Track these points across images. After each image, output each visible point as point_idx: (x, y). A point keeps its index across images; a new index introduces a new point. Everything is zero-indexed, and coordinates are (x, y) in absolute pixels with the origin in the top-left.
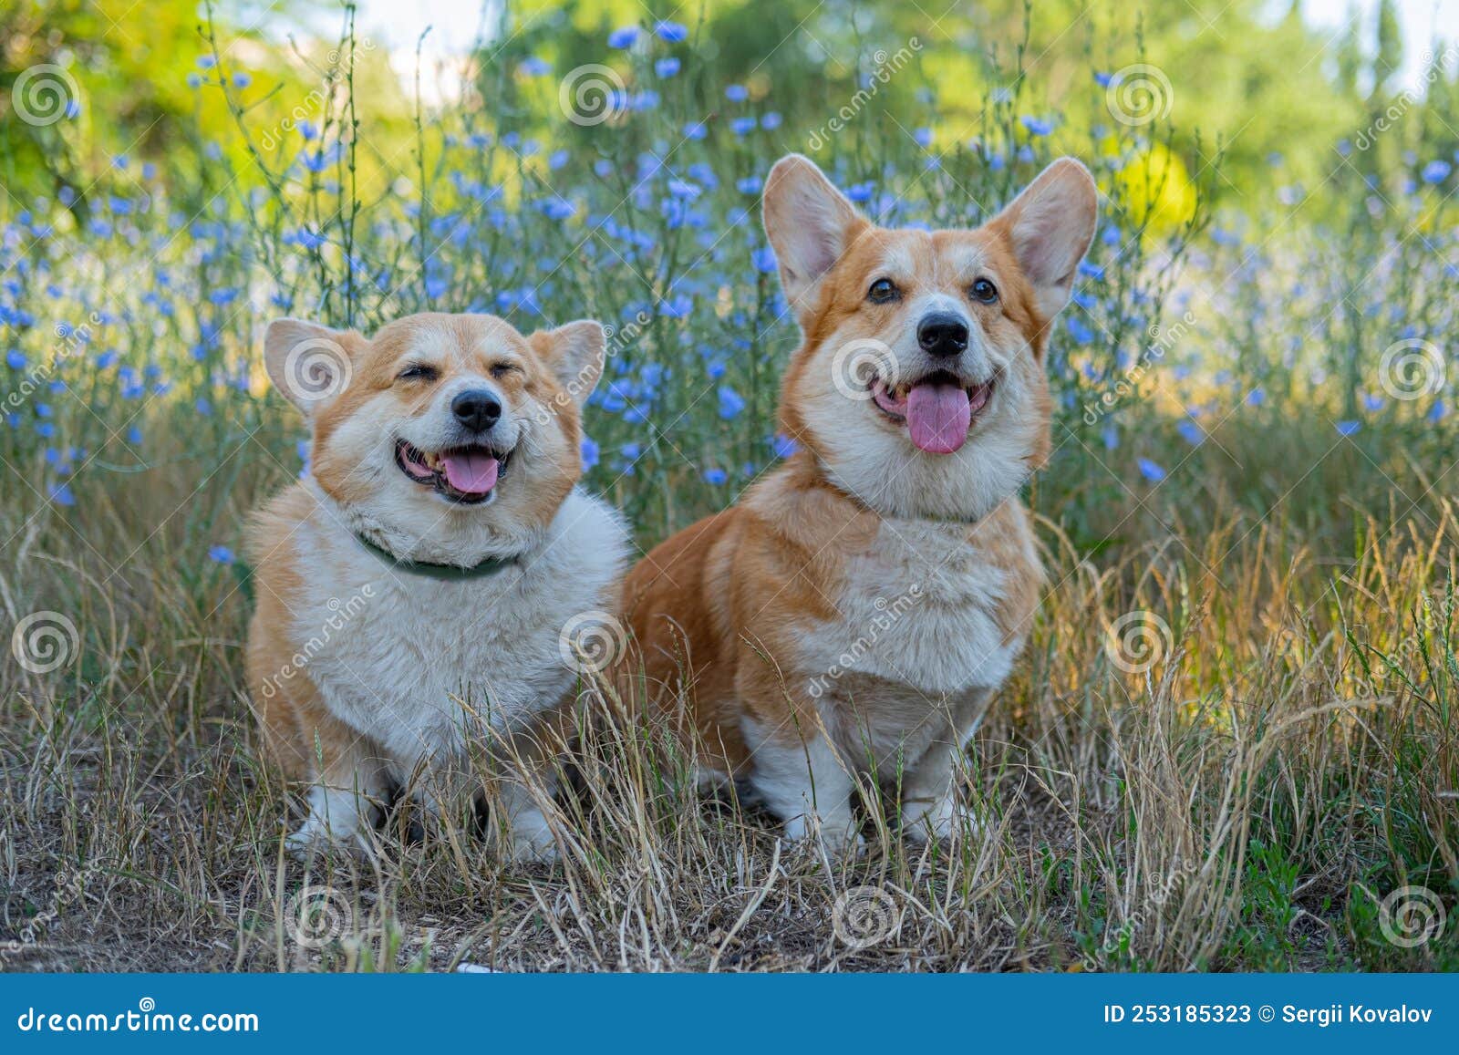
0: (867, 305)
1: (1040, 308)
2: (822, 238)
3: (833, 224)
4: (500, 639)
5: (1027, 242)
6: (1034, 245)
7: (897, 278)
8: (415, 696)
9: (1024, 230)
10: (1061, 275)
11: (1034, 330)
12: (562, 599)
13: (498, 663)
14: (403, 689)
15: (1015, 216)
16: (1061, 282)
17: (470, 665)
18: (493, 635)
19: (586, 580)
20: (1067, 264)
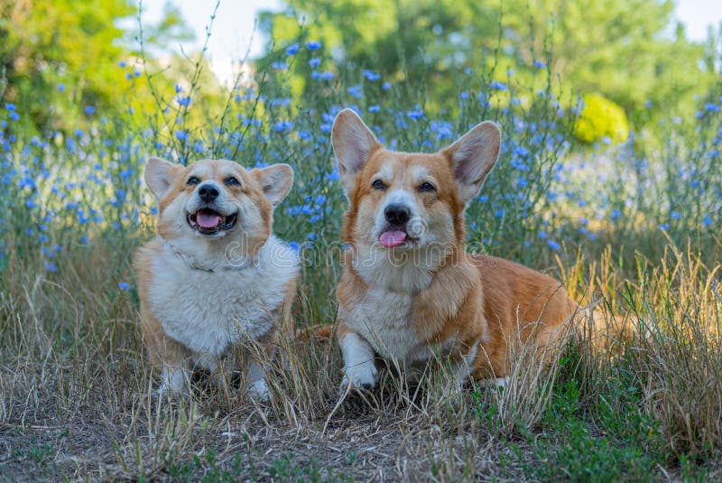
0: (372, 190)
1: (460, 197)
2: (360, 152)
3: (365, 146)
4: (238, 301)
5: (460, 162)
6: (463, 163)
7: (384, 180)
8: (201, 325)
9: (458, 156)
10: (476, 179)
11: (455, 207)
12: (265, 287)
13: (237, 312)
14: (195, 321)
15: (455, 149)
16: (476, 183)
17: (224, 312)
18: (234, 300)
19: (277, 279)
20: (480, 173)
